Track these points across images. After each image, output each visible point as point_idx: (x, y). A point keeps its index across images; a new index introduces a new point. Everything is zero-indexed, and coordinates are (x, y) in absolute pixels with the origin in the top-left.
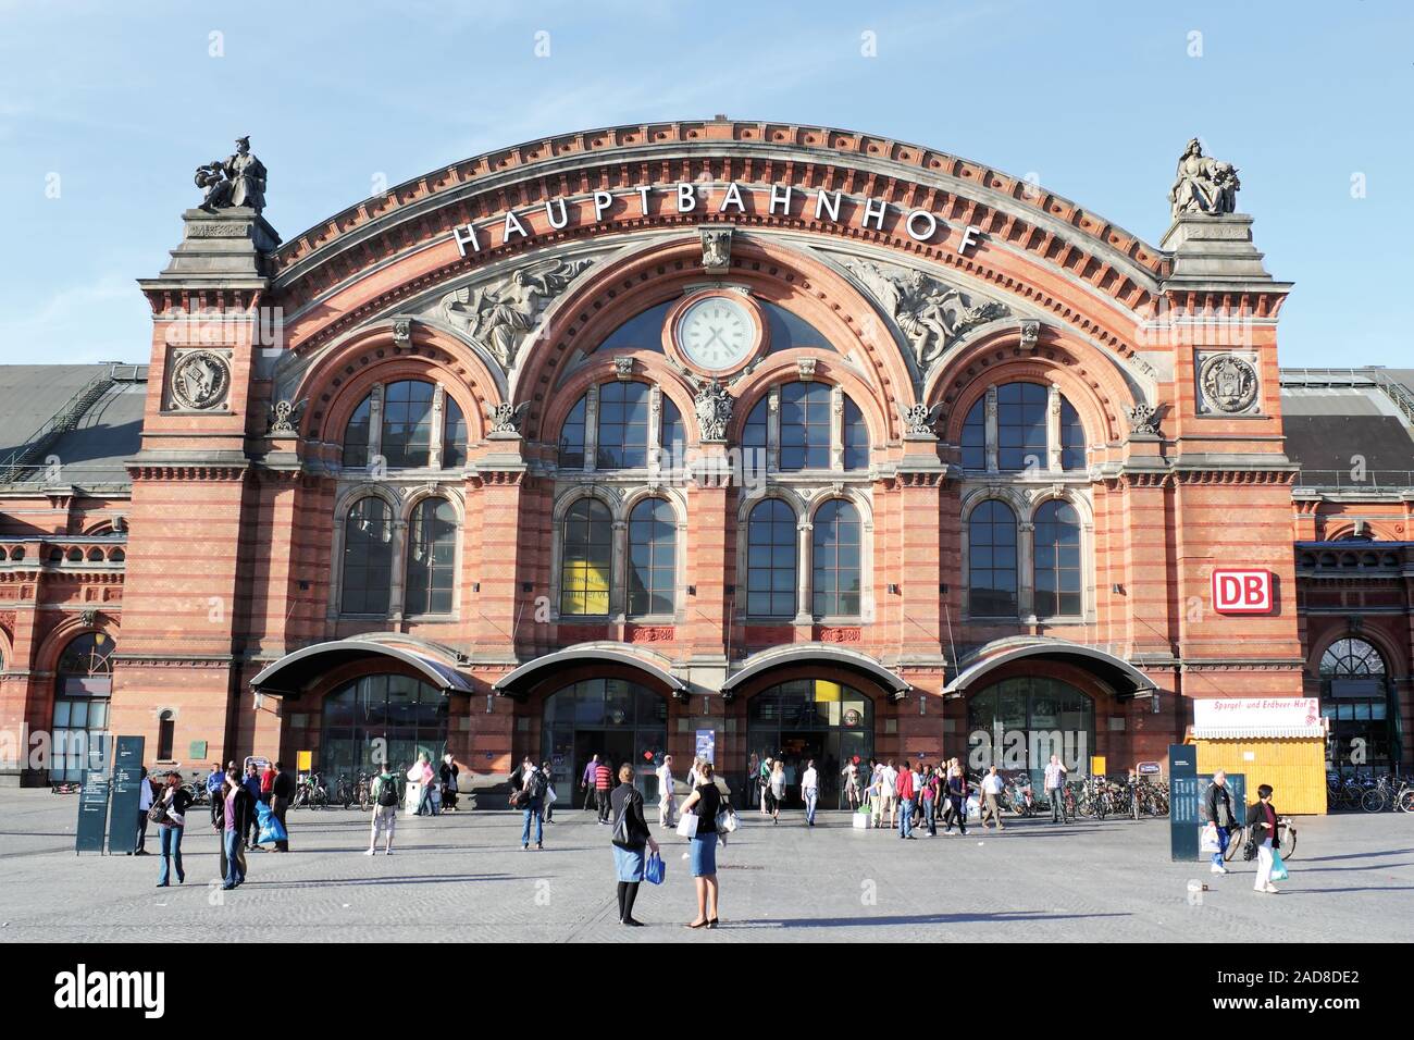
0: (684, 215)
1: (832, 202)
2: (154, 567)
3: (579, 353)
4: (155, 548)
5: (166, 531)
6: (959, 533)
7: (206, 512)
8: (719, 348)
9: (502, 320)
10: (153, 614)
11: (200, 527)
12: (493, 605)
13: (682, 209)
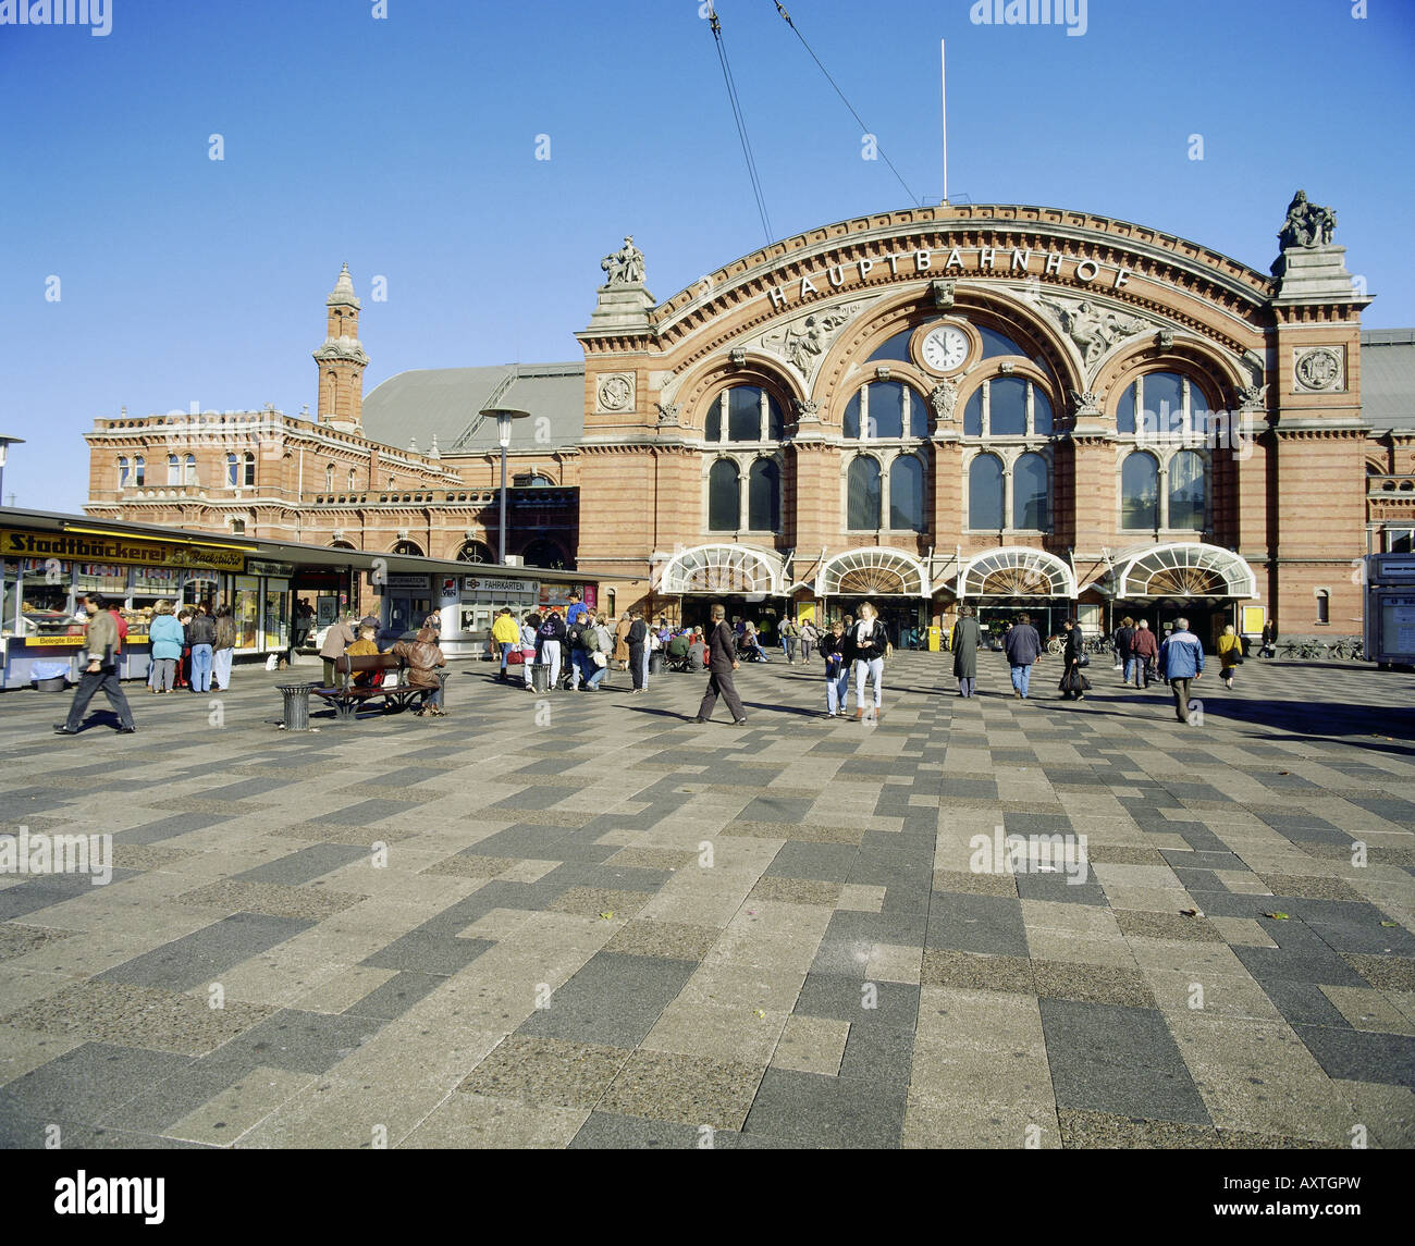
0: (922, 272)
1: (1024, 257)
2: (598, 506)
3: (854, 365)
4: (597, 494)
5: (603, 484)
6: (1113, 475)
7: (625, 473)
8: (949, 358)
9: (804, 347)
10: (598, 534)
11: (622, 481)
12: (806, 525)
13: (921, 267)
